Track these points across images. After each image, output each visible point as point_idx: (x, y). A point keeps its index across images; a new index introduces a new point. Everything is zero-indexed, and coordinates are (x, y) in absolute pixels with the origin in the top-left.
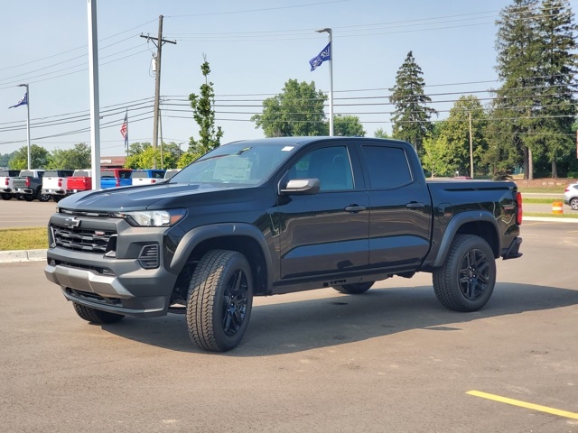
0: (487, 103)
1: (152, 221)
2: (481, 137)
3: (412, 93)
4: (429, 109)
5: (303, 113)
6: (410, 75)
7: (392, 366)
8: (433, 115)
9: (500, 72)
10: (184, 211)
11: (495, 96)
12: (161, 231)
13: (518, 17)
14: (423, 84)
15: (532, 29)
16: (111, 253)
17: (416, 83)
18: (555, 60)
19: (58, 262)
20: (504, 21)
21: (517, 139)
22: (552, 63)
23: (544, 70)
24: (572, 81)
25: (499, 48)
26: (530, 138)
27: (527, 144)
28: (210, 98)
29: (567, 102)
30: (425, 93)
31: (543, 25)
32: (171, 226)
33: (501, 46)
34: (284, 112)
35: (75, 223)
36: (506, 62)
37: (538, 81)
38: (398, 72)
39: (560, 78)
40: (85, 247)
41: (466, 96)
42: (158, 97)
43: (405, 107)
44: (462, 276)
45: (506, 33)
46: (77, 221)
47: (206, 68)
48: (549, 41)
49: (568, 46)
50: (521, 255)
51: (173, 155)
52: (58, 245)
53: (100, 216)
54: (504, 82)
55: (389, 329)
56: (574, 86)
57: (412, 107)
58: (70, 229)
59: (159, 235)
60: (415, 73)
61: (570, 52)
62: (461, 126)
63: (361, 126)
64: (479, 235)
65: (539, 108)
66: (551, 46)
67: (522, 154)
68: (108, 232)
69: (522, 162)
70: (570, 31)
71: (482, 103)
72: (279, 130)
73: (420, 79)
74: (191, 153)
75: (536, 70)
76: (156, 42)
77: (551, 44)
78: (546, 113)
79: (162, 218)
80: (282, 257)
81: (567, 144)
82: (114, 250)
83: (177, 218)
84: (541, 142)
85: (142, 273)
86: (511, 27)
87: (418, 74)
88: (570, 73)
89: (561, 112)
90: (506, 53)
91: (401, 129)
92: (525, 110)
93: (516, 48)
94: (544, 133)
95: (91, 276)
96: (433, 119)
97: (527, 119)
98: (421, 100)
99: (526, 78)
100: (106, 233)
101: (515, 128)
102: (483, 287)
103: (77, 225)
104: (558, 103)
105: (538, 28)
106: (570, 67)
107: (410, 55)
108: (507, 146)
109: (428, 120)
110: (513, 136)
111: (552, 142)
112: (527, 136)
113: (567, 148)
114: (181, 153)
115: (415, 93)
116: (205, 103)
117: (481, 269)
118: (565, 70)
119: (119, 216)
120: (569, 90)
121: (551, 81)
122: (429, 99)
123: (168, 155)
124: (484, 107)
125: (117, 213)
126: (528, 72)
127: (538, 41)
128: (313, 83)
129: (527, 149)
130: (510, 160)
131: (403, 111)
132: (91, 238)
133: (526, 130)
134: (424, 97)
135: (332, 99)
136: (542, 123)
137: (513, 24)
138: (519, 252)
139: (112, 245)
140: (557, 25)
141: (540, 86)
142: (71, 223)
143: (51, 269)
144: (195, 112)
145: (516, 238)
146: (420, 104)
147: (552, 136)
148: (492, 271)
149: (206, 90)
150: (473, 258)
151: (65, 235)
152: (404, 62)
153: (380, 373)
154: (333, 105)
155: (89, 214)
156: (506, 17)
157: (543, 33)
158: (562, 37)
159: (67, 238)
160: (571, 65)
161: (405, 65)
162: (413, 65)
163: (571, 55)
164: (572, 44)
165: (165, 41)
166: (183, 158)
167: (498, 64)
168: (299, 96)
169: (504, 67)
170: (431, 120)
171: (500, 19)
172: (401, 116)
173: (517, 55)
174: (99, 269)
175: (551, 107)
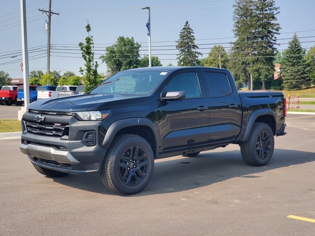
0: (228, 50)
1: (90, 117)
2: (225, 68)
3: (188, 44)
4: (197, 53)
5: (128, 54)
6: (187, 34)
7: (235, 201)
8: (200, 56)
9: (235, 33)
10: (110, 111)
11: (233, 45)
12: (97, 123)
13: (245, 3)
14: (194, 39)
15: (252, 9)
16: (65, 137)
17: (190, 38)
18: (264, 26)
19: (29, 142)
20: (237, 5)
21: (244, 69)
22: (262, 28)
23: (258, 31)
24: (273, 38)
25: (235, 20)
26: (251, 69)
27: (249, 72)
28: (91, 45)
29: (270, 49)
30: (195, 44)
31: (258, 7)
32: (102, 120)
33: (236, 19)
34: (118, 54)
35: (41, 119)
36: (238, 28)
37: (255, 38)
38: (181, 32)
39: (267, 36)
40: (48, 133)
41: (217, 45)
42: (49, 45)
43: (185, 51)
44: (257, 146)
45: (238, 12)
46: (43, 117)
47: (88, 28)
48: (261, 16)
49: (271, 19)
50: (286, 133)
51: (55, 78)
52: (29, 132)
53: (57, 114)
54: (237, 38)
55: (222, 178)
56: (274, 40)
57: (188, 51)
58: (37, 123)
59: (95, 126)
60: (190, 33)
61: (272, 22)
62: (215, 62)
63: (160, 62)
64: (266, 123)
65: (256, 52)
66: (262, 19)
67: (247, 77)
68: (63, 124)
69: (247, 81)
70: (272, 11)
71: (225, 49)
72: (115, 64)
73: (193, 36)
74: (65, 77)
75: (254, 32)
76: (48, 13)
77: (262, 18)
78: (259, 55)
79: (96, 115)
80: (164, 137)
81: (270, 72)
82: (67, 135)
83: (105, 115)
84: (257, 70)
85: (85, 149)
86: (241, 8)
87: (191, 34)
88: (272, 34)
89: (267, 55)
90: (238, 22)
91: (182, 63)
92: (248, 54)
93: (244, 20)
94: (259, 65)
95: (52, 151)
96: (200, 58)
97: (250, 58)
98: (193, 47)
99: (249, 36)
100: (62, 125)
101: (243, 63)
102: (267, 152)
103: (43, 120)
104: (266, 50)
105: (255, 9)
106: (272, 30)
107: (187, 23)
108: (239, 73)
109: (197, 58)
110: (242, 67)
111: (263, 70)
112: (250, 67)
113: (270, 74)
114: (60, 77)
115: (190, 44)
116: (88, 48)
117: (266, 142)
118: (269, 32)
119: (69, 114)
120: (271, 43)
121: (262, 38)
122: (197, 47)
123: (53, 77)
124: (227, 52)
125: (69, 112)
126: (250, 33)
127: (255, 16)
128: (133, 38)
129: (250, 74)
130: (241, 80)
131: (184, 53)
132: (52, 128)
133: (249, 64)
134: (195, 46)
135: (151, 47)
136: (257, 60)
137: (242, 7)
138: (285, 132)
139: (66, 132)
140: (265, 7)
141: (256, 41)
142: (39, 119)
143: (25, 146)
144: (83, 53)
145: (283, 124)
146: (193, 50)
147: (263, 68)
148: (272, 143)
149: (88, 40)
150: (263, 136)
151: (33, 126)
152: (184, 27)
153: (231, 206)
154: (151, 50)
155: (50, 113)
156: (239, 3)
157: (258, 12)
158: (268, 14)
159: (35, 128)
160: (273, 29)
161: (184, 29)
162: (189, 28)
163: (273, 24)
164: (273, 18)
165: (53, 13)
166: (61, 80)
167: (234, 29)
168: (125, 45)
169: (237, 30)
170: (198, 58)
171: (235, 4)
172: (183, 56)
173: (244, 24)
174: (57, 147)
175: (262, 52)
